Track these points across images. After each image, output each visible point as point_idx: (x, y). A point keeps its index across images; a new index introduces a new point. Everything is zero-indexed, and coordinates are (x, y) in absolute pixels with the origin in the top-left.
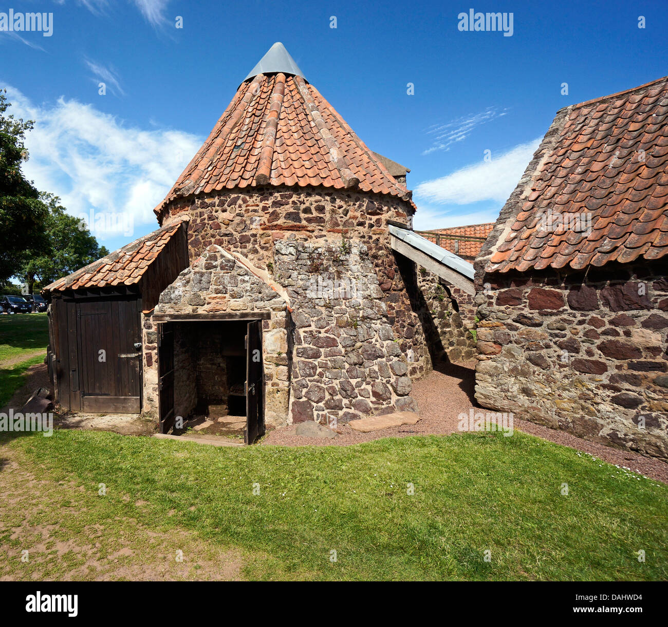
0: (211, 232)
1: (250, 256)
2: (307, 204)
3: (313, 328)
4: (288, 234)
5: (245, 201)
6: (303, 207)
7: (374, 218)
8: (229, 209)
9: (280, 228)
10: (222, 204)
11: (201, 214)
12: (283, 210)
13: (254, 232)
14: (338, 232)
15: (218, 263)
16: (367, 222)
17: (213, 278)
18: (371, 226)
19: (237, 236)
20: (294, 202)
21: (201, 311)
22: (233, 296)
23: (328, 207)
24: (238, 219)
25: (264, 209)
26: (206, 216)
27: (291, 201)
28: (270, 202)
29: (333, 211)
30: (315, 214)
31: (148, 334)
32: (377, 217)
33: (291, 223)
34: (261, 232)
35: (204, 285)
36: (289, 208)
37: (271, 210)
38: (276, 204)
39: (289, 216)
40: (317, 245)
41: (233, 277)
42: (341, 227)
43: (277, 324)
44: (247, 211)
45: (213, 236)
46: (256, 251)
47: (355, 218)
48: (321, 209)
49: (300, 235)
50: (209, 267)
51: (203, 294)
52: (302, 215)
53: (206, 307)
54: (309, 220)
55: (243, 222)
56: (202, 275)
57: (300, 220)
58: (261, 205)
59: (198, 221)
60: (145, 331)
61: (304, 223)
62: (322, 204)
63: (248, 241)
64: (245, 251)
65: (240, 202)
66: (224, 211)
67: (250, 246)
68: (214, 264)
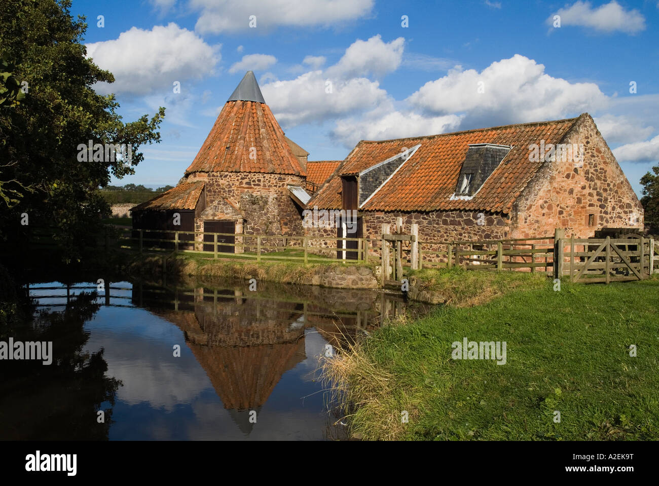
0: (217, 187)
1: (232, 198)
2: (254, 179)
3: (252, 225)
4: (246, 190)
5: (230, 176)
6: (252, 179)
7: (281, 183)
8: (224, 179)
9: (243, 187)
10: (221, 176)
11: (212, 179)
12: (244, 181)
13: (233, 189)
14: (266, 189)
15: (222, 203)
16: (278, 185)
17: (220, 208)
18: (280, 187)
19: (227, 189)
21: (216, 218)
22: (226, 214)
23: (262, 179)
24: (227, 183)
25: (238, 180)
26: (214, 180)
27: (248, 177)
28: (240, 177)
29: (264, 181)
30: (257, 183)
31: (197, 225)
32: (283, 183)
33: (248, 186)
34: (236, 189)
35: (217, 210)
36: (247, 180)
37: (240, 181)
38: (242, 178)
39: (247, 183)
40: (257, 195)
41: (226, 208)
42: (267, 187)
43: (240, 223)
44: (231, 180)
45: (217, 189)
46: (233, 196)
47: (273, 184)
48: (259, 180)
49: (250, 190)
50: (219, 204)
51: (217, 213)
52: (252, 183)
53: (217, 217)
54: (254, 185)
55: (229, 184)
56: (216, 207)
57: (251, 185)
58: (237, 178)
59: (211, 182)
60: (195, 224)
61: (253, 186)
62: (260, 178)
63: (231, 192)
64: (230, 195)
65: (228, 176)
66: (222, 179)
67: (232, 194)
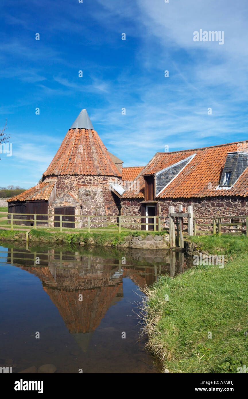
0: (63, 185)
1: (73, 192)
2: (87, 179)
3: (86, 209)
4: (82, 187)
5: (71, 178)
6: (86, 180)
7: (105, 182)
8: (67, 179)
9: (80, 185)
10: (66, 178)
11: (60, 180)
12: (81, 181)
13: (74, 186)
14: (95, 186)
15: (66, 195)
16: (103, 183)
17: (65, 198)
18: (104, 184)
19: (69, 186)
20: (84, 179)
21: (62, 205)
22: (69, 202)
23: (93, 179)
24: (70, 182)
25: (76, 180)
26: (61, 181)
27: (83, 178)
28: (78, 179)
29: (94, 181)
30: (89, 181)
31: (50, 210)
32: (106, 181)
33: (83, 184)
34: (75, 186)
35: (63, 200)
36: (83, 180)
37: (78, 180)
38: (79, 179)
39: (82, 182)
40: (89, 189)
41: (69, 198)
42: (96, 185)
43: (78, 208)
44: (72, 180)
45: (63, 186)
46: (74, 191)
47: (100, 182)
48: (91, 180)
49: (85, 187)
50: (64, 196)
51: (63, 202)
52: (86, 182)
53: (63, 205)
54: (87, 183)
55: (71, 183)
56: (62, 198)
57: (85, 183)
58: (76, 179)
59: (59, 182)
60: (49, 210)
61: (86, 184)
62: (91, 179)
63: (72, 188)
64: (71, 190)
65: (70, 178)
66: (66, 180)
67: (73, 189)
68: (65, 195)
